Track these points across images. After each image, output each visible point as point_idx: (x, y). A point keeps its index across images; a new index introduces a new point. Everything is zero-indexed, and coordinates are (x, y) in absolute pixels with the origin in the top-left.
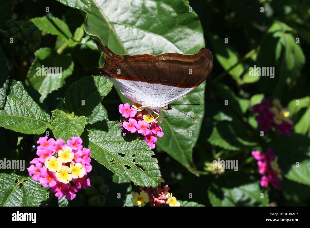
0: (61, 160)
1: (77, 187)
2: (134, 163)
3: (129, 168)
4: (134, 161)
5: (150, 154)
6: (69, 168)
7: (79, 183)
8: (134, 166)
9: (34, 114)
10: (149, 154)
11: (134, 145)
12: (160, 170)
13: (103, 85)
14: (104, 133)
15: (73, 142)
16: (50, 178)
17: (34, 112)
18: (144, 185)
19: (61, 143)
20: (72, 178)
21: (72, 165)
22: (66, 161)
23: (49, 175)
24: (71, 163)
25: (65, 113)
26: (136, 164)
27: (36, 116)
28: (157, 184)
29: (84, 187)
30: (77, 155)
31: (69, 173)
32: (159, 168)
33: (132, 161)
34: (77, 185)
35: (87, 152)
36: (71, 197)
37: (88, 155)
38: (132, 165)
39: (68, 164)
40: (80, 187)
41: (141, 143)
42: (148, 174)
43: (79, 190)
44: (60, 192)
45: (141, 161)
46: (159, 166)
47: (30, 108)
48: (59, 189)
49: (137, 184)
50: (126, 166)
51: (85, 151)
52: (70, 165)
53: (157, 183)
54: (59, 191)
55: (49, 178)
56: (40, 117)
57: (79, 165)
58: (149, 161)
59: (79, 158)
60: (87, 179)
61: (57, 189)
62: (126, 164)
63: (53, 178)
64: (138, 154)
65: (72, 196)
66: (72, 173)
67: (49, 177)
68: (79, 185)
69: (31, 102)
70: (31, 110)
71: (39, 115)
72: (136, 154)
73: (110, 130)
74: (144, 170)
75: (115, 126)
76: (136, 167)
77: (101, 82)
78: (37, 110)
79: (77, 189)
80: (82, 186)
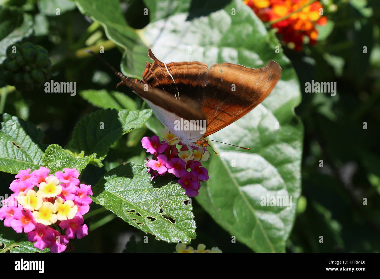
0: (43, 193)
1: (68, 236)
2: (161, 214)
3: (153, 220)
4: (161, 211)
5: (183, 199)
6: (53, 205)
7: (70, 229)
8: (161, 218)
9: (32, 158)
10: (181, 200)
11: (163, 191)
12: (194, 219)
13: (132, 121)
14: (127, 180)
15: (66, 174)
16: (27, 220)
17: (32, 155)
18: (170, 240)
19: (45, 172)
20: (57, 220)
21: (59, 201)
22: (49, 196)
23: (24, 217)
24: (57, 199)
25: (71, 152)
26: (163, 216)
27: (34, 161)
28: (191, 239)
29: (79, 237)
30: (69, 190)
31: (53, 213)
32: (194, 217)
33: (159, 212)
34: (67, 232)
35: (86, 189)
36: (58, 250)
37: (86, 193)
38: (158, 216)
39: (52, 200)
40: (71, 235)
41: (174, 187)
42: (178, 227)
43: (70, 240)
44: (41, 240)
45: (171, 210)
46: (194, 215)
47: (28, 150)
48: (40, 236)
49: (159, 238)
50: (149, 218)
51: (82, 188)
52: (56, 201)
53: (190, 237)
54: (39, 240)
55: (25, 220)
56: (39, 161)
57: (69, 203)
58: (180, 209)
59: (71, 195)
60: (83, 225)
61: (37, 237)
62: (150, 216)
63: (31, 220)
64: (168, 202)
65: (59, 248)
66: (59, 214)
67: (25, 218)
68: (70, 233)
69: (29, 143)
70: (29, 152)
71: (39, 159)
72: (165, 201)
73: (135, 176)
74: (173, 222)
75: (143, 171)
76: (164, 219)
77: (129, 117)
78: (36, 153)
79: (67, 239)
80: (75, 234)
